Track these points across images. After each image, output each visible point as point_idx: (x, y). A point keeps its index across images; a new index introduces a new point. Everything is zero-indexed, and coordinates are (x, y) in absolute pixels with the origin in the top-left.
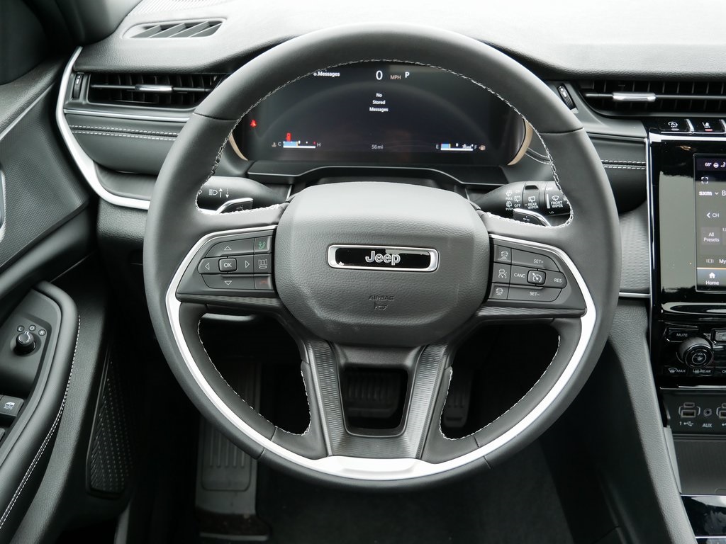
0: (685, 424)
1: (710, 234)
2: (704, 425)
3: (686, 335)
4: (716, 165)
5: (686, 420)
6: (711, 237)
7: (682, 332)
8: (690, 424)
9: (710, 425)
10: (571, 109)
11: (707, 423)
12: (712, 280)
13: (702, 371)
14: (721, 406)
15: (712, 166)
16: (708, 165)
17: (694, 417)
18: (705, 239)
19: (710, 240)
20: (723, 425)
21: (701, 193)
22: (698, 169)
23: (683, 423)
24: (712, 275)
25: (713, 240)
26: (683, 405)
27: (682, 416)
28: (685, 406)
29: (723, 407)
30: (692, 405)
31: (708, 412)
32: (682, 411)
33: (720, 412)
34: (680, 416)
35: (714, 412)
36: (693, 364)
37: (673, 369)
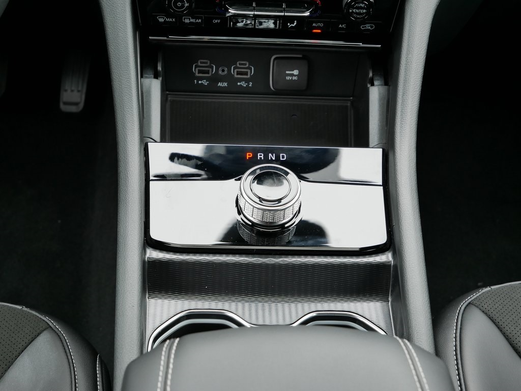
0: (200, 82)
2: (220, 84)
5: (202, 79)
8: (205, 83)
9: (225, 84)
11: (222, 81)
13: (192, 20)
14: (236, 64)
17: (210, 75)
20: (239, 84)
23: (197, 82)
26: (197, 62)
27: (197, 74)
28: (199, 64)
29: (238, 65)
30: (206, 63)
31: (223, 71)
32: (197, 69)
33: (236, 71)
34: (195, 74)
35: (229, 70)
36: (173, 9)
37: (162, 18)
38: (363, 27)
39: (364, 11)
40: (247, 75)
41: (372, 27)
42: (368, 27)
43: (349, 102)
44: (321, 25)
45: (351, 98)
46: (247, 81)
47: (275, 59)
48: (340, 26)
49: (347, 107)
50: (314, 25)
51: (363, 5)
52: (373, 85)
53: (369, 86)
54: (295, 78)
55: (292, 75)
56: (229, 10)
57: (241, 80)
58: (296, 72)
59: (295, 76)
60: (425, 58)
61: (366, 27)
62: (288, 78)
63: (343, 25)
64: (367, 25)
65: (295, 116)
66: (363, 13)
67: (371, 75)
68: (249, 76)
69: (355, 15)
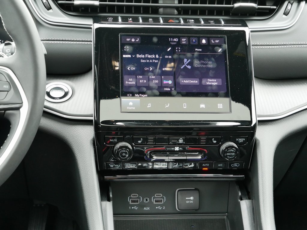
0: (133, 208)
1: (130, 80)
2: (145, 209)
3: (116, 140)
4: (133, 40)
5: (133, 206)
6: (130, 81)
7: (113, 138)
8: (136, 208)
9: (148, 208)
10: (48, 10)
11: (146, 207)
12: (131, 106)
13: (130, 165)
14: (154, 195)
15: (131, 40)
16: (128, 40)
17: (139, 203)
18: (127, 82)
19: (129, 83)
20: (157, 208)
21: (124, 56)
22: (122, 42)
23: (131, 208)
24: (131, 104)
25: (132, 83)
27: (131, 203)
28: (132, 196)
29: (156, 196)
30: (137, 196)
31: (147, 200)
32: (130, 200)
33: (154, 200)
34: (129, 202)
35: (151, 199)
36: (120, 158)
37: (112, 164)
38: (232, 165)
39: (234, 154)
40: (162, 202)
41: (238, 165)
42: (236, 165)
43: (225, 216)
44: (208, 165)
45: (227, 214)
46: (161, 205)
47: (179, 191)
48: (219, 165)
49: (224, 219)
50: (203, 165)
51: (233, 151)
52: (241, 200)
53: (239, 201)
54: (192, 202)
55: (190, 200)
56: (153, 157)
57: (158, 205)
58: (192, 198)
59: (192, 200)
60: (273, 180)
61: (234, 165)
62: (187, 202)
63: (221, 165)
64: (235, 164)
65: (193, 226)
66: (233, 155)
67: (240, 194)
68: (163, 203)
69: (228, 157)
